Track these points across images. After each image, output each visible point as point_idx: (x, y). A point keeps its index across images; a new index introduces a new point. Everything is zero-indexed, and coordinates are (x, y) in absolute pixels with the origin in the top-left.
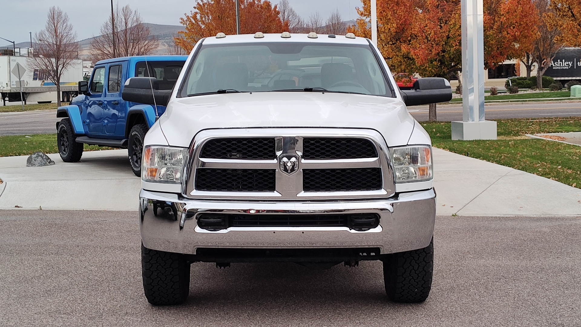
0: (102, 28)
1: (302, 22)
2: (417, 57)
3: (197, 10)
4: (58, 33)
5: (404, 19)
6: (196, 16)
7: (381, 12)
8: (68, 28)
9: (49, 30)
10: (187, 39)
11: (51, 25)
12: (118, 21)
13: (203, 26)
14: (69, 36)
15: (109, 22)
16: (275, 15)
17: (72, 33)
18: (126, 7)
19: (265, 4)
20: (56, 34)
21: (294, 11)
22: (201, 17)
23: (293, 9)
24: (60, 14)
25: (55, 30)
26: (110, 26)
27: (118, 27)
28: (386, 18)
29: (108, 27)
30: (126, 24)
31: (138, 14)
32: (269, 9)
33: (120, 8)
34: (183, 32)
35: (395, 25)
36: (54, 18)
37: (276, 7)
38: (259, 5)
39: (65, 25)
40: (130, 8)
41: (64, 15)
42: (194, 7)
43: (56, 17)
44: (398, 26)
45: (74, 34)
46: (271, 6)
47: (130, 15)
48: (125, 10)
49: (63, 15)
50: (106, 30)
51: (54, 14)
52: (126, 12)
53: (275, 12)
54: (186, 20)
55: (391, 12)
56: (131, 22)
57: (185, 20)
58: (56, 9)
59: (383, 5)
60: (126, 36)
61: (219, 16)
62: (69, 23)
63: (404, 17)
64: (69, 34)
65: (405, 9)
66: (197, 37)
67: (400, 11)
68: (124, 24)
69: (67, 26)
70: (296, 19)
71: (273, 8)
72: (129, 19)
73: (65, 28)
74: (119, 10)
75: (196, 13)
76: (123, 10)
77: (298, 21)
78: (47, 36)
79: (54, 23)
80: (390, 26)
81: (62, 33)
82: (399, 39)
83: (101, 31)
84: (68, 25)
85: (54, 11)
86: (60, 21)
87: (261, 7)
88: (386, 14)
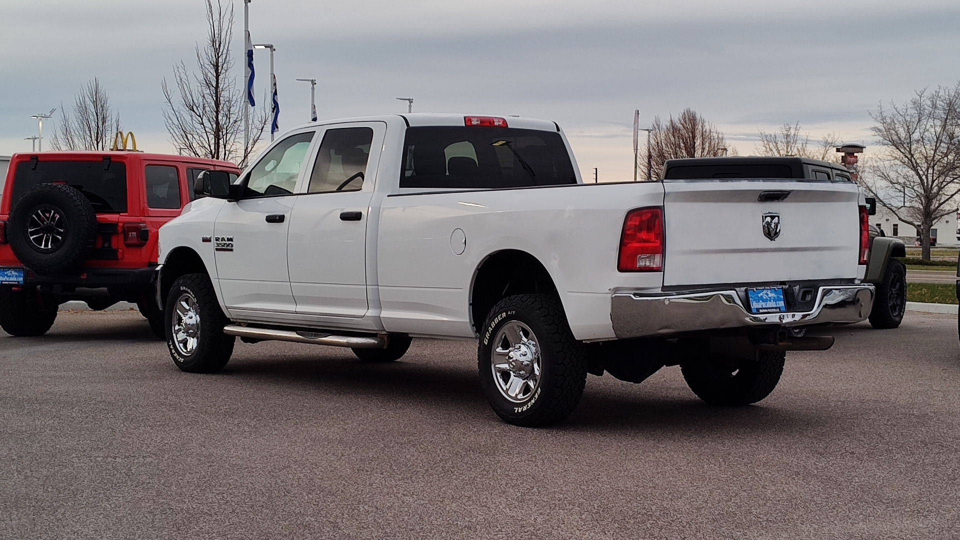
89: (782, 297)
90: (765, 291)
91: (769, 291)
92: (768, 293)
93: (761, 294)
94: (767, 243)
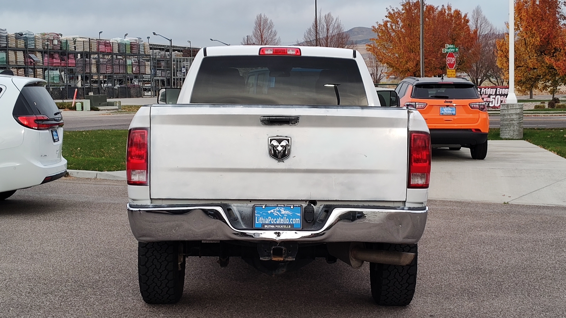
0: (306, 34)
1: (494, 30)
2: (559, 68)
3: (388, 19)
4: (264, 38)
5: (547, 34)
6: (387, 24)
7: (526, 27)
8: (273, 34)
9: (256, 36)
10: (378, 45)
11: (258, 31)
12: (320, 28)
13: (393, 34)
14: (273, 41)
15: (312, 29)
16: (464, 23)
17: (276, 38)
18: (328, 15)
19: (456, 13)
20: (262, 39)
21: (487, 20)
22: (391, 25)
23: (486, 17)
24: (266, 21)
25: (261, 36)
26: (313, 32)
27: (320, 33)
28: (531, 32)
29: (311, 33)
30: (328, 30)
31: (339, 21)
32: (459, 17)
33: (323, 15)
34: (374, 39)
35: (538, 39)
36: (260, 25)
37: (466, 16)
38: (449, 14)
39: (270, 31)
40: (332, 16)
41: (270, 22)
42: (386, 16)
43: (262, 23)
44: (542, 39)
45: (278, 39)
46: (461, 15)
47: (332, 22)
48: (327, 18)
49: (268, 21)
50: (309, 36)
51: (260, 20)
52: (328, 19)
53: (464, 20)
54: (378, 28)
55: (535, 27)
56: (332, 29)
57: (376, 28)
58: (263, 16)
59: (528, 21)
60: (327, 41)
61: (409, 25)
62: (273, 30)
63: (548, 31)
64: (274, 39)
65: (549, 24)
66: (387, 44)
67: (544, 26)
68: (325, 30)
69: (271, 31)
70: (488, 26)
71: (463, 17)
72: (331, 26)
73: (270, 33)
74: (321, 17)
75: (388, 21)
76: (325, 17)
77: (490, 28)
78: (254, 41)
79: (260, 29)
80: (535, 39)
81: (267, 38)
82: (544, 51)
83: (305, 37)
84: (273, 31)
85: (260, 19)
86: (266, 27)
87: (451, 16)
88: (531, 29)
89: (299, 215)
90: (277, 208)
91: (282, 208)
92: (281, 210)
93: (272, 211)
94: (274, 164)
